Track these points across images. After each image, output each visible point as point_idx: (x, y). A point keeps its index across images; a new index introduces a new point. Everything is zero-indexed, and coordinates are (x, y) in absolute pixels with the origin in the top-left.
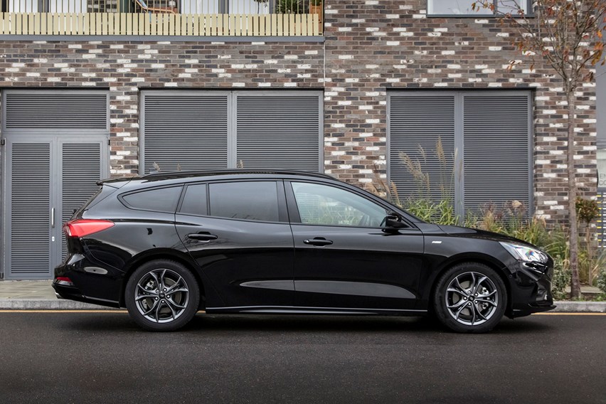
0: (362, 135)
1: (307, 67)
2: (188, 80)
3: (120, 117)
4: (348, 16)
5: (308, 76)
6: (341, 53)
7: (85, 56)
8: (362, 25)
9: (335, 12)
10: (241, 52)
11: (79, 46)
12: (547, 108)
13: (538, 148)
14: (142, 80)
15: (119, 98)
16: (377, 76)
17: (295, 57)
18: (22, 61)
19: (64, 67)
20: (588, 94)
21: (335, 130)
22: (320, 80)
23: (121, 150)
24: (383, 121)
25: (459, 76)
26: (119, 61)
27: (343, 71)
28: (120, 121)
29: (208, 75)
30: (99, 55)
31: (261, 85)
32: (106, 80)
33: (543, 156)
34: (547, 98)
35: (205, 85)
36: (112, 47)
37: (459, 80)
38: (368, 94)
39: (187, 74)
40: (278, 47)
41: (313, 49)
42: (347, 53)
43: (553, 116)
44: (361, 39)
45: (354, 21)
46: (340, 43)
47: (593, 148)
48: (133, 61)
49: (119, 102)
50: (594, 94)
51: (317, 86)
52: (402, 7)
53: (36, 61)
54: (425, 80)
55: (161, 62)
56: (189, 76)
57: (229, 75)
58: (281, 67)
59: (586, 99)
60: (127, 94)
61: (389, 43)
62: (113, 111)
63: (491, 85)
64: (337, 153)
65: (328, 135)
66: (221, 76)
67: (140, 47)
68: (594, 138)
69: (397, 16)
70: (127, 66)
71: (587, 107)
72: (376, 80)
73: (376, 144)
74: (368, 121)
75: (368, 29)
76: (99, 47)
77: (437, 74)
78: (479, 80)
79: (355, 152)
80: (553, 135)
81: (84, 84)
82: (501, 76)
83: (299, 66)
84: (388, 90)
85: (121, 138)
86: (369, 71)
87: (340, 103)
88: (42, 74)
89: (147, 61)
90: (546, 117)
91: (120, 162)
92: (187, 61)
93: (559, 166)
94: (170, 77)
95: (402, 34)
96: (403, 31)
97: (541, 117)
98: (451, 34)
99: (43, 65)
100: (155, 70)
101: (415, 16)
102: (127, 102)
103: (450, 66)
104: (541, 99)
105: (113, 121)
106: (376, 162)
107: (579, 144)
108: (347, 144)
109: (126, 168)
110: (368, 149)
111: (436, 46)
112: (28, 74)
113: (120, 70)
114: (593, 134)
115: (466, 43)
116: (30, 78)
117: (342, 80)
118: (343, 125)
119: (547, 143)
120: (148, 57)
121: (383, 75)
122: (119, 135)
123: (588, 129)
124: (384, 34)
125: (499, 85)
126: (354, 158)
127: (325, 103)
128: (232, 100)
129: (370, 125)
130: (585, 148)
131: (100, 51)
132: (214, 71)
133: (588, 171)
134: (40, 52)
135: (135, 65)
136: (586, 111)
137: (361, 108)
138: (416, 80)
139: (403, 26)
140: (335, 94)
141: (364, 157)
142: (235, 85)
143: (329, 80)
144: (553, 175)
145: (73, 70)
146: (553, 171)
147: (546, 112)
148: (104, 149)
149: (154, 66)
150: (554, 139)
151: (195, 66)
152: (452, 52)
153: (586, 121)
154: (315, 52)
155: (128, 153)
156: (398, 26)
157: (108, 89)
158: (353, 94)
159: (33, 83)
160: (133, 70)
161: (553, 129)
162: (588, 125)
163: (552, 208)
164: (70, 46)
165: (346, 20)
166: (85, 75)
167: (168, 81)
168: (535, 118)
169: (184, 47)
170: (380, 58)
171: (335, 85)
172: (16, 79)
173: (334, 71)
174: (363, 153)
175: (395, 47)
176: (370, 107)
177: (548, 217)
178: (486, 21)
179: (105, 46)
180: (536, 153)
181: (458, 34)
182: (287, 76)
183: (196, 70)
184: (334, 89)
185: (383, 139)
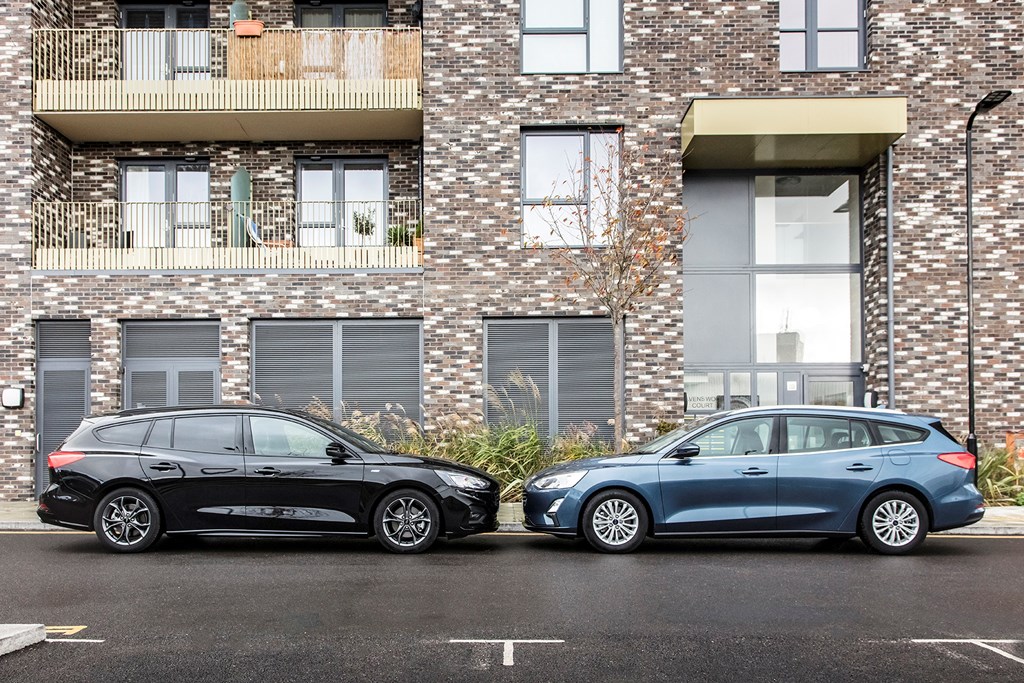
0: (459, 362)
1: (407, 297)
2: (295, 311)
3: (230, 346)
4: (445, 248)
5: (408, 305)
6: (438, 283)
7: (198, 289)
8: (459, 256)
9: (434, 244)
10: (345, 284)
11: (193, 280)
12: (636, 334)
13: (628, 373)
14: (252, 311)
15: (229, 329)
16: (474, 305)
17: (396, 288)
18: (139, 294)
19: (179, 300)
20: (676, 321)
21: (433, 357)
22: (419, 310)
23: (231, 377)
24: (480, 348)
25: (552, 304)
26: (230, 294)
27: (441, 301)
28: (232, 350)
29: (313, 306)
30: (212, 288)
31: (363, 314)
32: (217, 311)
33: (632, 380)
34: (637, 325)
35: (311, 315)
36: (223, 280)
37: (552, 308)
38: (465, 322)
39: (294, 305)
40: (379, 279)
41: (413, 279)
42: (445, 283)
43: (642, 342)
44: (459, 270)
45: (452, 253)
46: (438, 274)
47: (681, 373)
48: (243, 293)
49: (229, 332)
50: (681, 321)
51: (417, 315)
52: (497, 239)
53: (152, 294)
54: (519, 309)
55: (269, 293)
56: (295, 307)
57: (333, 306)
58: (382, 298)
59: (674, 325)
60: (237, 324)
61: (485, 274)
62: (224, 341)
63: (582, 313)
64: (437, 379)
65: (427, 362)
66: (325, 306)
67: (249, 279)
68: (682, 363)
69: (493, 248)
70: (237, 297)
71: (675, 334)
72: (472, 309)
73: (472, 370)
74: (465, 348)
75: (465, 261)
76: (211, 280)
77: (530, 303)
78: (571, 308)
79: (452, 377)
80: (642, 360)
81: (197, 316)
82: (592, 304)
83: (400, 297)
84: (484, 318)
85: (232, 367)
86: (466, 301)
87: (439, 331)
88: (159, 307)
89: (256, 293)
90: (636, 343)
91: (231, 389)
92: (294, 293)
93: (647, 390)
94: (278, 308)
95: (497, 265)
96: (499, 263)
97: (630, 343)
98: (545, 265)
99: (159, 298)
100: (264, 302)
101: (509, 248)
102: (238, 332)
103: (543, 295)
104: (631, 325)
105: (224, 350)
106: (472, 387)
107: (667, 369)
108: (445, 370)
109: (236, 394)
110: (465, 375)
111: (529, 276)
112: (145, 307)
113: (230, 302)
114: (680, 359)
115: (559, 273)
116: (147, 311)
117: (440, 310)
118: (441, 352)
119: (636, 368)
120: (258, 289)
121: (479, 304)
122: (230, 363)
123: (675, 354)
124: (480, 265)
125: (591, 313)
126: (452, 383)
127: (425, 331)
128: (338, 329)
129: (467, 352)
130: (673, 373)
131: (212, 284)
132: (319, 302)
133: (675, 395)
134: (155, 286)
135: (245, 297)
136: (674, 338)
137: (458, 335)
138: (510, 309)
139: (498, 256)
140: (434, 323)
141: (461, 383)
142: (339, 315)
143: (428, 309)
144: (643, 399)
145: (186, 302)
146: (641, 395)
147: (635, 338)
148: (218, 376)
149: (262, 298)
150: (643, 364)
151: (301, 297)
152: (545, 282)
153: (673, 347)
154: (415, 283)
155: (238, 380)
156: (493, 257)
157: (219, 320)
158: (451, 322)
159: (150, 315)
160: (243, 302)
161: (642, 355)
162: (675, 351)
163: (641, 430)
164: (184, 280)
165: (445, 252)
166: (198, 307)
167: (276, 311)
168: (625, 344)
169: (291, 280)
170: (477, 288)
171: (434, 314)
172: (134, 312)
173: (432, 301)
174: (460, 379)
175: (491, 277)
176: (467, 335)
177: (637, 439)
178: (577, 252)
179: (216, 280)
180: (626, 378)
181: (552, 264)
182: (388, 306)
183: (302, 301)
184: (432, 317)
185: (479, 366)
